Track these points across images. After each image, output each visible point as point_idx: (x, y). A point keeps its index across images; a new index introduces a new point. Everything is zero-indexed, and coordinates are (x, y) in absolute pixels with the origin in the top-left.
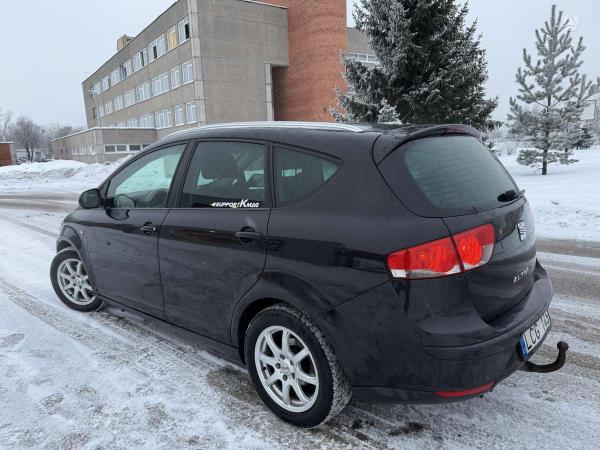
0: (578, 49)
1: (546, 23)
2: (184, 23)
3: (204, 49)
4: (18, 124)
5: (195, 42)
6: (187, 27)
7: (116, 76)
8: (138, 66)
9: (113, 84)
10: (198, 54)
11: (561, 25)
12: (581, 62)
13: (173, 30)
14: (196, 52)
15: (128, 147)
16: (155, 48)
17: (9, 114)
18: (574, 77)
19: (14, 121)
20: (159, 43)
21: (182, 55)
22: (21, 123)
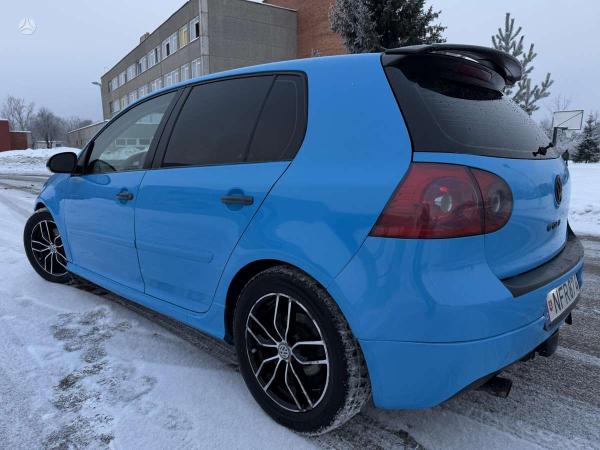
0: (529, 56)
1: (500, 30)
2: (194, 22)
3: (212, 47)
4: (39, 115)
5: (204, 41)
6: (197, 25)
7: (131, 72)
8: (152, 63)
9: (129, 80)
10: (206, 53)
11: (514, 32)
12: (532, 68)
13: (185, 29)
14: (205, 50)
15: (138, 141)
16: (168, 45)
17: (32, 105)
18: (522, 82)
19: (36, 112)
20: (172, 40)
21: (191, 53)
22: (42, 115)
